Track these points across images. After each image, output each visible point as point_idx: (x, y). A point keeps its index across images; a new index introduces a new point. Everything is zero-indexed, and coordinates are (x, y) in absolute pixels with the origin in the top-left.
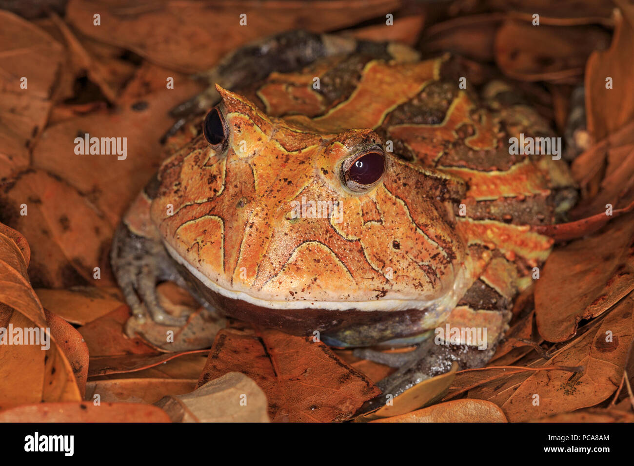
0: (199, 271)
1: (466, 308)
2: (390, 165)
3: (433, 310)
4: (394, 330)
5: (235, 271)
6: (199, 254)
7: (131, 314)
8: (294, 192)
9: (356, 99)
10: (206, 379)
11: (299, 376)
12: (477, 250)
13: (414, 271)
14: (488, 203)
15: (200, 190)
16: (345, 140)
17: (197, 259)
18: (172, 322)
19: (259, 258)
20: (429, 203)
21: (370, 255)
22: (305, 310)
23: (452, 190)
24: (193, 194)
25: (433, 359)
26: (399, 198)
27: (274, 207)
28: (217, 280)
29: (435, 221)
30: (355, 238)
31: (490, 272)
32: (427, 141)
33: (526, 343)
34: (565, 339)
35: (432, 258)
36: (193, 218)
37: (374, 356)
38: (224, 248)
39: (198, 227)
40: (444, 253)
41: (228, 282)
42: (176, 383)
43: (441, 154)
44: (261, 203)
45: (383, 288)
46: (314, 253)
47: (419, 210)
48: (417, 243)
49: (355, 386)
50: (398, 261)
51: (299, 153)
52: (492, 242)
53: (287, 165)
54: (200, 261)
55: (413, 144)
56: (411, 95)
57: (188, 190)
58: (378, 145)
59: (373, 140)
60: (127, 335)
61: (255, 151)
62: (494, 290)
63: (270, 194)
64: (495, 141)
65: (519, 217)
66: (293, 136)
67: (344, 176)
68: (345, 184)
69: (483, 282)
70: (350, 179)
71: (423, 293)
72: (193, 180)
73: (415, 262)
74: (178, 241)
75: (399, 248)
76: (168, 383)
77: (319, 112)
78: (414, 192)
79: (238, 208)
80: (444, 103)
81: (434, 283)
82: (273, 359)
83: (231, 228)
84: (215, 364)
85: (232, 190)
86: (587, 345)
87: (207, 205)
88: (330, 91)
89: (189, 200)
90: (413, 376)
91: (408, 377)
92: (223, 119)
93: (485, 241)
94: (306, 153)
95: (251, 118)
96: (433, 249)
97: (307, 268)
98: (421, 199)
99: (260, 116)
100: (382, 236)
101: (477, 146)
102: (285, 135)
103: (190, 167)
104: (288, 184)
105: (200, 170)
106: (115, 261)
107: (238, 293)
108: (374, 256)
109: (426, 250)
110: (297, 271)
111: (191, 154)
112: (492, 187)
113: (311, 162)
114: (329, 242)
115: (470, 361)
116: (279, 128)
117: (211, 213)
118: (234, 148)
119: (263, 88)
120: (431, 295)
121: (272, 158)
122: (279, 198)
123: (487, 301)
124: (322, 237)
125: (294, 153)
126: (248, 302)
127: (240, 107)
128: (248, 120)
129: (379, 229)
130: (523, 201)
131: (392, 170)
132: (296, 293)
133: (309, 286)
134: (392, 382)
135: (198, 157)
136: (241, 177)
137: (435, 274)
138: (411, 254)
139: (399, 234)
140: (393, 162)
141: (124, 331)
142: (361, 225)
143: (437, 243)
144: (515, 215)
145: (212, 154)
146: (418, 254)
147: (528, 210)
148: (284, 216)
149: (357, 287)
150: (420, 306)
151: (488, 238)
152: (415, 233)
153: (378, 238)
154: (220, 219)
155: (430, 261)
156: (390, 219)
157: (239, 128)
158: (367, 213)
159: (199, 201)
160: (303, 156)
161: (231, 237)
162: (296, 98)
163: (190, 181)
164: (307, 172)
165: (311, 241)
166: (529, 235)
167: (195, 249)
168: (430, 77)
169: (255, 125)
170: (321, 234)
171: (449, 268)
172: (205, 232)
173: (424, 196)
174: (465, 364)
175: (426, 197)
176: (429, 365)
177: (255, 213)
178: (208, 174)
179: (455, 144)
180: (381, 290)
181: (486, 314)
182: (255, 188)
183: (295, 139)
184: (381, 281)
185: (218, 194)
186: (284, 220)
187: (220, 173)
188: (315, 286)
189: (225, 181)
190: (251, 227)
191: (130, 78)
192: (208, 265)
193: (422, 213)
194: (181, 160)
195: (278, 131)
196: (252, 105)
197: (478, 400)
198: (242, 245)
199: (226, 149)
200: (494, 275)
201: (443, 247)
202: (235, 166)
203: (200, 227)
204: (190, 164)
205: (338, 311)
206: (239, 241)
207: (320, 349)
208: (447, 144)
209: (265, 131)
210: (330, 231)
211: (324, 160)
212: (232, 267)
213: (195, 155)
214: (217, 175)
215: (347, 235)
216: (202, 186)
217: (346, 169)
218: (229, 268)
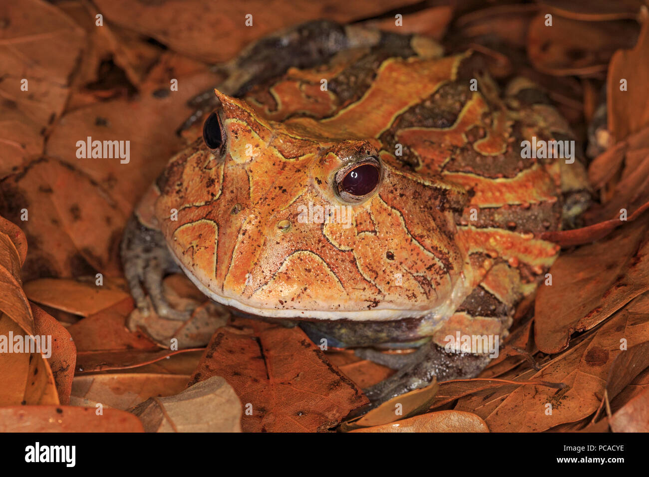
0: (193, 274)
1: (464, 314)
2: (386, 175)
3: (429, 318)
4: (389, 334)
5: (226, 278)
6: (193, 258)
7: (135, 306)
8: (287, 201)
9: (367, 99)
10: (197, 379)
11: (290, 380)
12: (478, 258)
13: (408, 282)
14: (492, 210)
15: (199, 192)
16: (338, 151)
17: (191, 264)
18: (176, 317)
19: (250, 266)
20: (426, 213)
21: (362, 265)
22: (296, 318)
23: (453, 200)
24: (193, 196)
25: (429, 364)
26: (395, 209)
27: (267, 215)
28: (209, 286)
29: (432, 231)
30: (348, 249)
31: (490, 278)
32: (435, 146)
33: (520, 352)
34: (557, 351)
35: (427, 269)
36: (191, 221)
37: (374, 357)
38: (217, 254)
39: (195, 230)
40: (440, 264)
41: (219, 288)
42: (174, 379)
43: (447, 160)
44: (254, 211)
45: (375, 299)
46: (305, 262)
47: (416, 221)
48: (412, 254)
49: (344, 394)
50: (391, 272)
51: (296, 160)
52: (495, 251)
53: (283, 173)
54: (193, 265)
55: (421, 150)
56: (425, 95)
57: (188, 191)
58: (374, 156)
59: (368, 151)
60: (129, 328)
61: (252, 157)
62: (493, 297)
63: (264, 202)
64: (504, 146)
65: (523, 225)
66: (292, 142)
67: (337, 187)
68: (338, 194)
69: (483, 288)
70: (344, 190)
71: (416, 303)
72: (194, 181)
73: (410, 273)
74: (176, 243)
75: (393, 259)
76: (166, 379)
77: (330, 112)
78: (411, 203)
79: (232, 215)
80: (457, 105)
81: (428, 294)
82: (268, 361)
83: (224, 234)
84: (208, 364)
85: (228, 196)
86: (576, 358)
87: (204, 209)
88: (343, 91)
89: (188, 202)
90: (408, 381)
91: (404, 381)
92: (221, 124)
93: (487, 249)
94: (303, 160)
95: (248, 124)
96: (429, 260)
97: (298, 277)
98: (418, 209)
99: (259, 122)
100: (376, 247)
101: (486, 151)
102: (284, 142)
103: (192, 167)
104: (283, 192)
105: (200, 172)
106: (125, 253)
107: (229, 300)
108: (367, 266)
109: (421, 261)
110: (287, 280)
111: (194, 155)
112: (498, 194)
113: (306, 171)
114: (321, 252)
115: (465, 367)
116: (278, 135)
117: (208, 217)
118: (231, 153)
119: (277, 85)
120: (425, 306)
121: (269, 165)
122: (273, 206)
123: (486, 308)
124: (314, 247)
125: (292, 160)
126: (239, 308)
127: (239, 113)
128: (245, 127)
129: (373, 239)
130: (528, 208)
131: (388, 181)
132: (286, 302)
133: (299, 296)
134: (388, 385)
135: (200, 159)
136: (238, 182)
137: (429, 284)
138: (406, 265)
139: (393, 245)
140: (390, 173)
141: (126, 324)
142: (354, 236)
143: (433, 254)
144: (519, 223)
145: (212, 158)
146: (413, 265)
147: (533, 217)
148: (276, 225)
149: (348, 297)
150: (416, 315)
151: (491, 246)
152: (410, 244)
153: (371, 248)
154: (215, 224)
155: (425, 272)
156: (385, 230)
157: (236, 134)
158: (361, 224)
159: (197, 204)
160: (300, 163)
161: (224, 243)
162: (308, 97)
163: (191, 183)
164: (301, 181)
165: (302, 250)
166: (533, 242)
167: (190, 253)
168: (447, 77)
169: (252, 131)
170: (314, 244)
171: (446, 278)
172: (200, 236)
173: (422, 206)
174: (461, 370)
175: (424, 208)
176: (425, 370)
177: (248, 220)
178: (207, 178)
179: (463, 150)
180: (373, 300)
181: (484, 321)
182: (249, 195)
183: (294, 146)
184: (373, 291)
185: (215, 198)
186: (276, 228)
187: (218, 178)
188: (305, 295)
189: (223, 186)
190: (244, 234)
191: (155, 62)
192: (201, 270)
193: (418, 224)
194: (185, 160)
195: (277, 138)
196: (251, 110)
197: (462, 412)
198: (234, 251)
199: (224, 153)
200: (494, 281)
201: (439, 258)
202: (232, 171)
203: (196, 231)
204: (192, 165)
205: (328, 320)
206: (231, 248)
207: (314, 353)
208: (454, 150)
209: (263, 138)
210: (323, 241)
211: (318, 170)
212: (224, 273)
213: (197, 156)
214: (216, 179)
215: (340, 245)
216: (201, 188)
217: (339, 180)
218: (221, 274)
